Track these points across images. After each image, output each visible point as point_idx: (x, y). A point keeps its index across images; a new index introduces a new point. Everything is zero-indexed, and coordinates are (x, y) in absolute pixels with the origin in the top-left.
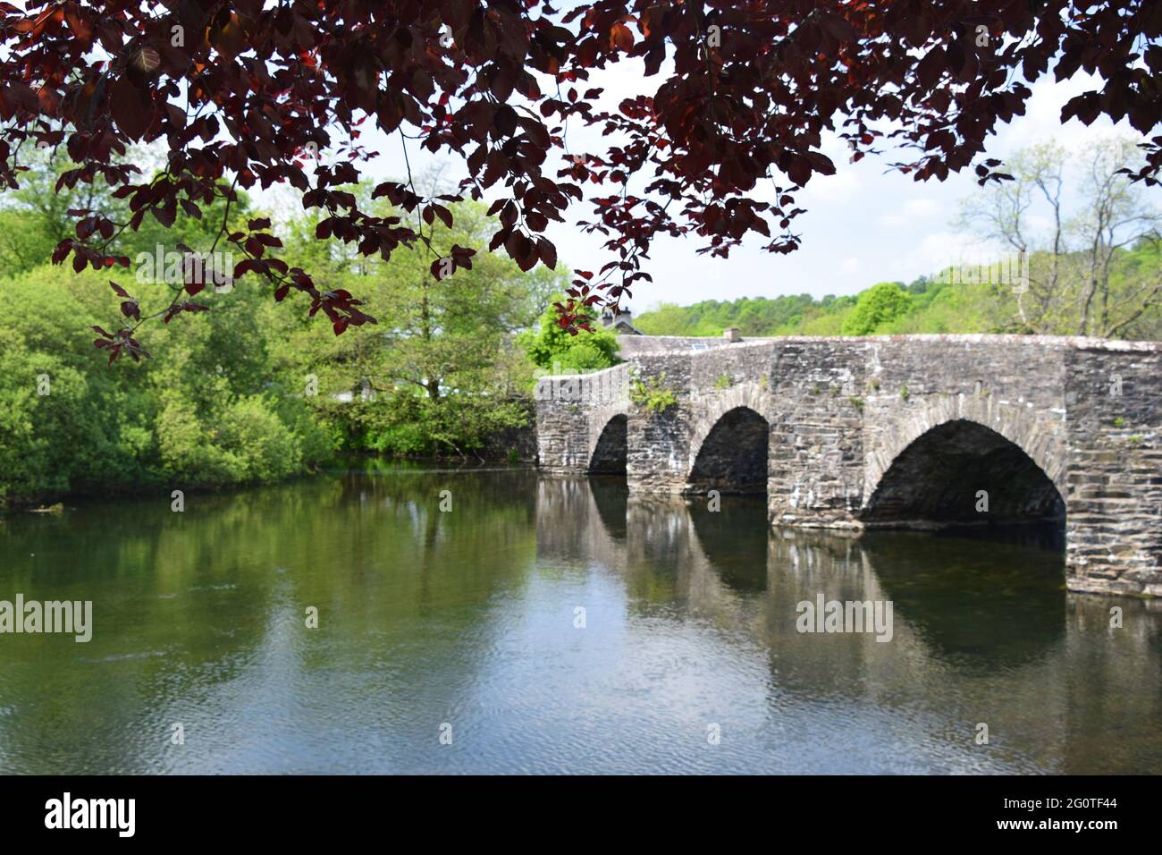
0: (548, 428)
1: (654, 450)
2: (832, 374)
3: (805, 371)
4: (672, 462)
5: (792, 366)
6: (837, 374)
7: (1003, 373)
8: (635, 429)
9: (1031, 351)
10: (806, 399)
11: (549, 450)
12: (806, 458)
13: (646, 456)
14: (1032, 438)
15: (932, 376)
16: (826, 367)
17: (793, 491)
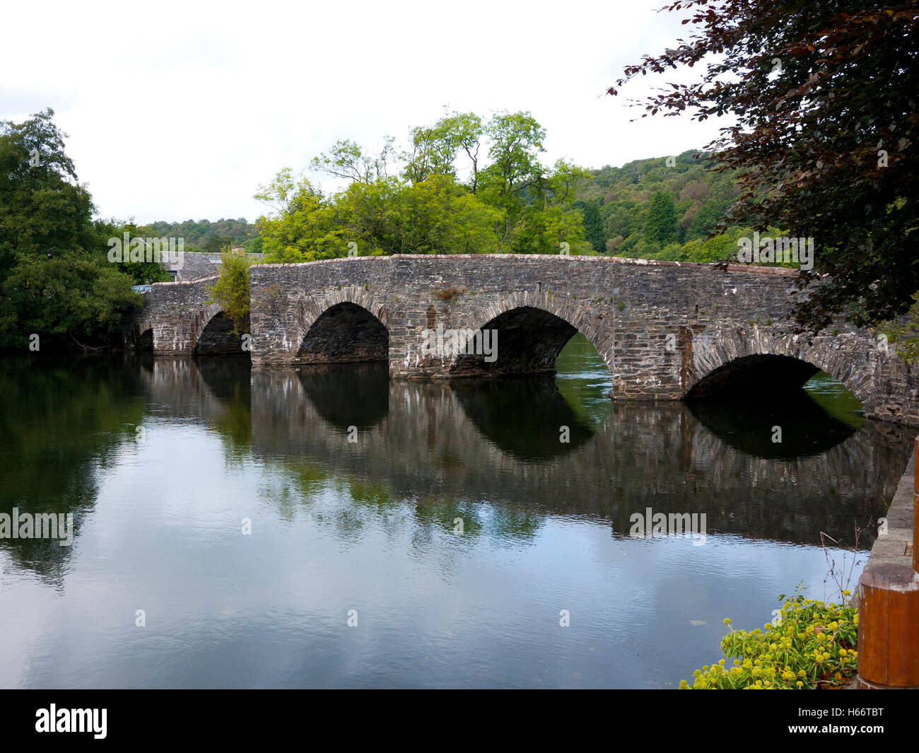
0: (160, 322)
1: (271, 335)
2: (431, 279)
3: (413, 277)
4: (285, 343)
5: (405, 274)
6: (434, 279)
7: (556, 278)
8: (256, 320)
9: (574, 265)
10: (414, 295)
11: (161, 338)
12: (415, 334)
13: (265, 339)
14: (576, 316)
15: (504, 280)
16: (427, 275)
17: (406, 356)
